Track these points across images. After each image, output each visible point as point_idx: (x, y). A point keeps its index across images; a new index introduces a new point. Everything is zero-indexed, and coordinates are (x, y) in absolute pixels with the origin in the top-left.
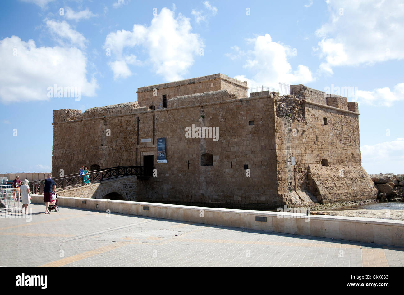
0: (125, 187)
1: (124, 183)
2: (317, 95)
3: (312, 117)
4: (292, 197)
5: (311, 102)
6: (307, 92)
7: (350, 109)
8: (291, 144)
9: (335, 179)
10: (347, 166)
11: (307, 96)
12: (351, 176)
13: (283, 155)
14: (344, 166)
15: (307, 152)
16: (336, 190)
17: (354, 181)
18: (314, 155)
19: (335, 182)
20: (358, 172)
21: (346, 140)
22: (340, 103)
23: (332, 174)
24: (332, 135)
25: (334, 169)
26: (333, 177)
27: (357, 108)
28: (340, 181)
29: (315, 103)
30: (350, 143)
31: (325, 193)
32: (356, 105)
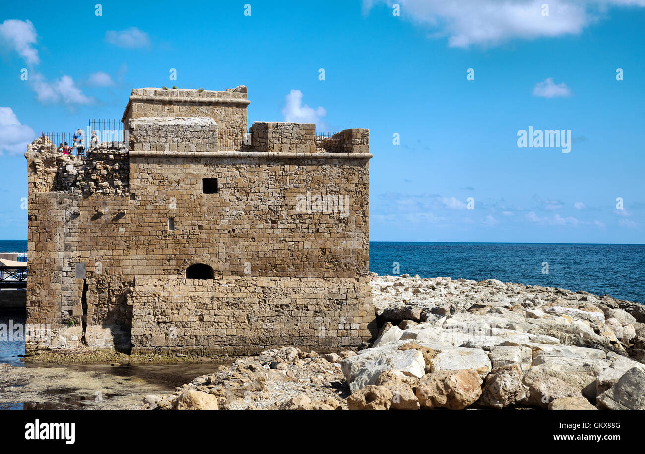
2: (179, 135)
3: (155, 181)
4: (60, 337)
5: (154, 152)
6: (143, 133)
7: (345, 146)
8: (76, 239)
9: (209, 307)
10: (295, 277)
11: (142, 140)
12: (285, 301)
13: (48, 261)
14: (281, 279)
15: (133, 251)
16: (195, 329)
17: (286, 312)
18: (159, 257)
19: (205, 312)
20: (334, 291)
21: (297, 221)
22: (277, 141)
23: (211, 296)
24: (234, 213)
25: (227, 285)
26: (207, 301)
27: (361, 143)
28: (229, 311)
29: (167, 152)
30: (317, 227)
31: (149, 332)
32: (359, 136)
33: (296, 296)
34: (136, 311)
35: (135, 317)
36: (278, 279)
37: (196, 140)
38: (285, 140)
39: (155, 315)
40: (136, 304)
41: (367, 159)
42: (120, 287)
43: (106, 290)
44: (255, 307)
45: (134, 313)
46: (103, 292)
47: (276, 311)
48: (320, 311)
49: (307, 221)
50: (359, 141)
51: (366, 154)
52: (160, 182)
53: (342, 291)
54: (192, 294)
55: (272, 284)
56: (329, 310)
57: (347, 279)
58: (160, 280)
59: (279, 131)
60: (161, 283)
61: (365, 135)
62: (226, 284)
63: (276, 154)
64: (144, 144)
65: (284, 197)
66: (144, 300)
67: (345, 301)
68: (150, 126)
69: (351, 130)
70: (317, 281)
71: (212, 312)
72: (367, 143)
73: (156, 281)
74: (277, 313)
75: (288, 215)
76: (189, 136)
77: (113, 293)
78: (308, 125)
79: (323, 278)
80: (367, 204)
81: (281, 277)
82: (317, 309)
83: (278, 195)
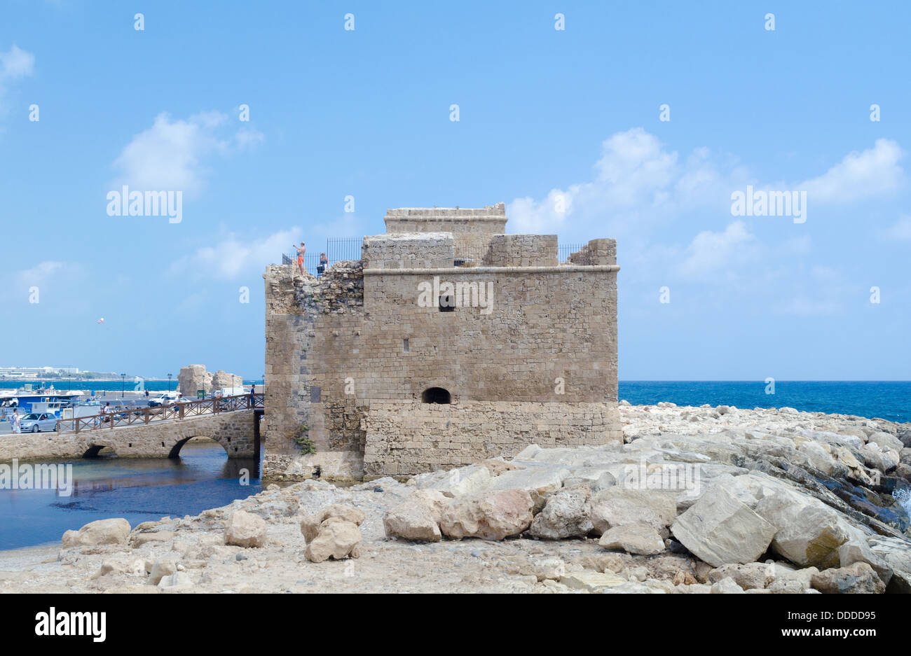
0: (225, 428)
1: (222, 422)
2: (414, 251)
3: (389, 300)
4: (297, 463)
5: (388, 270)
6: (377, 250)
7: (591, 258)
8: (311, 362)
9: (444, 433)
10: (537, 401)
11: (376, 257)
12: (525, 428)
13: (284, 384)
14: (522, 403)
15: (368, 374)
16: (429, 457)
17: (525, 439)
18: (394, 380)
19: (439, 438)
20: (579, 416)
21: (539, 341)
22: (516, 254)
23: (446, 421)
24: (471, 333)
25: (464, 411)
26: (443, 427)
27: (608, 254)
28: (464, 437)
29: (402, 269)
30: (561, 347)
31: (382, 460)
32: (605, 247)
33: (537, 421)
34: (369, 437)
35: (368, 443)
36: (518, 403)
37: (431, 256)
38: (524, 254)
39: (388, 441)
40: (369, 430)
41: (616, 270)
42: (354, 411)
43: (341, 415)
44: (494, 434)
45: (367, 439)
46: (338, 417)
47: (515, 438)
48: (563, 439)
49: (549, 341)
50: (605, 252)
51: (613, 266)
52: (395, 301)
53: (588, 417)
54: (427, 420)
55: (512, 409)
56: (573, 438)
57: (594, 404)
58: (394, 404)
59: (520, 244)
60: (396, 408)
61: (612, 245)
62: (464, 408)
63: (515, 268)
64: (378, 261)
65: (524, 315)
66: (377, 425)
67: (590, 428)
68: (384, 242)
69: (597, 241)
70: (561, 405)
71: (447, 439)
72: (615, 254)
73: (392, 405)
74: (516, 441)
75: (528, 334)
76: (424, 252)
77: (347, 418)
78: (550, 236)
79: (567, 402)
80: (616, 321)
81: (521, 401)
82: (560, 436)
83: (518, 312)
